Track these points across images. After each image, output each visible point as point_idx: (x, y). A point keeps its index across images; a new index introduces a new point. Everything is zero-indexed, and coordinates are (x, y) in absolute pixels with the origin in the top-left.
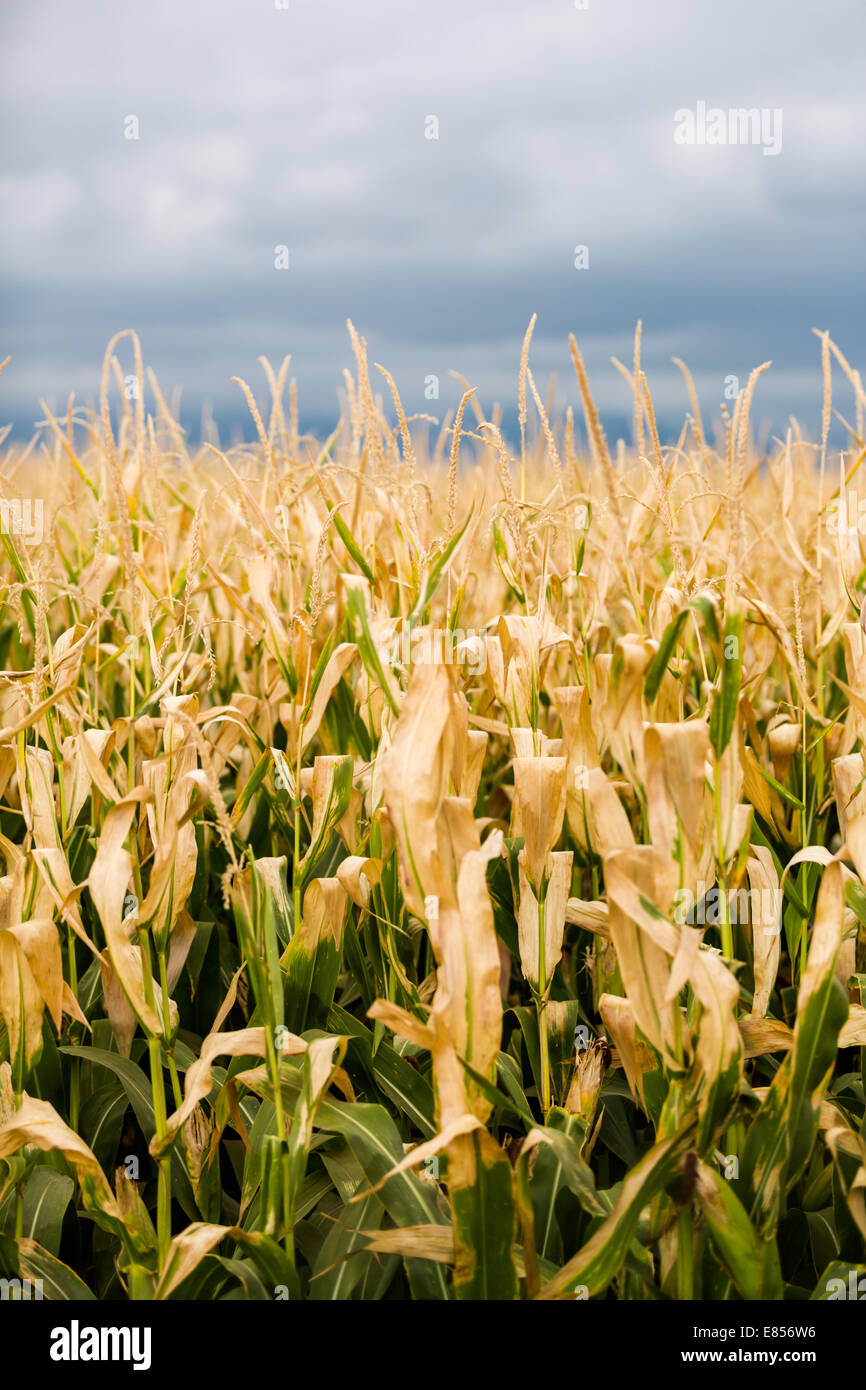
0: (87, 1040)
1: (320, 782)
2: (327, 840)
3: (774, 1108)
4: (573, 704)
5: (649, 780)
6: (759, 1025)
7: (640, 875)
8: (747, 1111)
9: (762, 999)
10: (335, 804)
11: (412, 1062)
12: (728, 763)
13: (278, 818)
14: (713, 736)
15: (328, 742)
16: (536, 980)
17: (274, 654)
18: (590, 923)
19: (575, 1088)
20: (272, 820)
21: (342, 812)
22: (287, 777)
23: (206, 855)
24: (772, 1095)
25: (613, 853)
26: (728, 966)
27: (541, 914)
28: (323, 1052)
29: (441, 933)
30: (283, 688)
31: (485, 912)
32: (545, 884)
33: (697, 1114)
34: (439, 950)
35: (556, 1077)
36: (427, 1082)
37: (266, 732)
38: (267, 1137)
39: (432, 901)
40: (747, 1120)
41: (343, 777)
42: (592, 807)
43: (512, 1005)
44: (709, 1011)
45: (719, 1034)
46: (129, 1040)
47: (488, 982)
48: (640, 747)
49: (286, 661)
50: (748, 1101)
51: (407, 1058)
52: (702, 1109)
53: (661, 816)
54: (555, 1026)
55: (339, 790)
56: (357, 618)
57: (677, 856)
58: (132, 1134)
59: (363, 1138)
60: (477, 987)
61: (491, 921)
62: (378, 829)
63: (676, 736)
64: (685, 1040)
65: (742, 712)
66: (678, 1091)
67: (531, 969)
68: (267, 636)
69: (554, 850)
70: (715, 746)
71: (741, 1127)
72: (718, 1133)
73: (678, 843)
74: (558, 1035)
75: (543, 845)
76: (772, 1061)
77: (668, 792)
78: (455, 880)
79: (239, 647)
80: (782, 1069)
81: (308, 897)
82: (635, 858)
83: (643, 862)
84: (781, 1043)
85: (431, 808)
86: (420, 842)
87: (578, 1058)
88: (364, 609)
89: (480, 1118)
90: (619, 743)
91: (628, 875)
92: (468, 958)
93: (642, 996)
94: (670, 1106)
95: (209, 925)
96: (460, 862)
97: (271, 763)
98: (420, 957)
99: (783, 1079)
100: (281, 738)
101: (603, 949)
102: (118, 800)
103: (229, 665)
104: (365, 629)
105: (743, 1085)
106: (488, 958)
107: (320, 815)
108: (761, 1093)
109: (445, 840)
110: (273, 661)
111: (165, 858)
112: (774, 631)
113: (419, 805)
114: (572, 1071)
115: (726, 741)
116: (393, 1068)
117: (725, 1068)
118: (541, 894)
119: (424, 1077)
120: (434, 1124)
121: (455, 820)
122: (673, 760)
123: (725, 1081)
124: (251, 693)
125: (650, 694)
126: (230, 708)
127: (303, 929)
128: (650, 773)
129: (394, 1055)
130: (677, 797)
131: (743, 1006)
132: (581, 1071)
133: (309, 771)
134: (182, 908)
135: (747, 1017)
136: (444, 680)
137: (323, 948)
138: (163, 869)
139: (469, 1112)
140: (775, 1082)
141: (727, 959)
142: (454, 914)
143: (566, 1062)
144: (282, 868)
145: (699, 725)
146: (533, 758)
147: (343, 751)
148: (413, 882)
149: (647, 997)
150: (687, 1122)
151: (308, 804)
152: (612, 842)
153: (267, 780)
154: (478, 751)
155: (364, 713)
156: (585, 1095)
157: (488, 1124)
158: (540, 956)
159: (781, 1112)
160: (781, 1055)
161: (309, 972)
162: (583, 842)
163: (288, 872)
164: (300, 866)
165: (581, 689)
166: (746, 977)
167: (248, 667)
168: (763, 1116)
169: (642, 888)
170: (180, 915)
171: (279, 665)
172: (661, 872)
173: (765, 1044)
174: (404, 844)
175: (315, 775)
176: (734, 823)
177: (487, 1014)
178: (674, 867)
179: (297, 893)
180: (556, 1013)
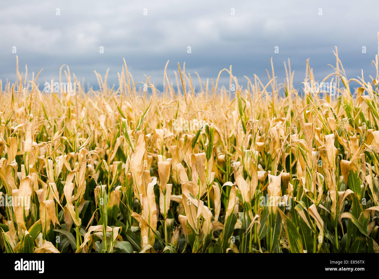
0: (60, 228)
1: (114, 168)
2: (116, 181)
3: (219, 243)
4: (174, 150)
5: (192, 167)
6: (216, 224)
7: (190, 188)
8: (213, 243)
9: (217, 217)
10: (118, 173)
11: (135, 233)
12: (210, 162)
13: (105, 176)
14: (207, 156)
15: (116, 159)
16: (164, 213)
17: (105, 139)
18: (178, 201)
19: (173, 239)
20: (104, 177)
21: (119, 175)
22: (107, 167)
23: (88, 185)
24: (219, 240)
25: (184, 183)
26: (209, 209)
27: (165, 198)
28: (116, 230)
29: (143, 202)
30: (107, 146)
31: (153, 197)
32: (165, 191)
33: (202, 245)
34: (142, 206)
35: (168, 236)
36: (139, 237)
37: (103, 156)
38: (103, 250)
39: (141, 195)
40: (213, 246)
41: (120, 166)
42: (179, 172)
43: (159, 220)
44: (206, 220)
45: (208, 225)
46: (70, 228)
47: (154, 214)
48: (190, 159)
49: (108, 140)
50: (214, 241)
51: (134, 232)
52: (204, 243)
53: (195, 175)
54: (168, 224)
55: (119, 170)
56: (124, 128)
57: (199, 184)
58: (70, 251)
59: (125, 250)
60: (151, 215)
61: (155, 200)
62: (127, 179)
63: (199, 156)
64: (200, 227)
65: (213, 151)
66: (198, 239)
67: (162, 211)
68: (104, 134)
69: (168, 183)
70: (207, 158)
71: (212, 247)
72: (207, 248)
73: (199, 181)
74: (169, 226)
75: (165, 182)
76: (219, 232)
77: (197, 169)
78: (146, 190)
79: (96, 137)
80: (222, 233)
81: (111, 195)
82: (189, 184)
83: (191, 185)
84: (221, 228)
85: (141, 173)
86: (138, 182)
87: (173, 231)
88: (126, 126)
89: (152, 245)
90: (186, 158)
91: (187, 188)
92: (149, 208)
93: (190, 216)
94: (196, 242)
95: (88, 202)
96: (147, 186)
97: (103, 163)
98: (138, 208)
99: (221, 236)
100: (106, 157)
101: (181, 207)
102: (71, 171)
103: (94, 142)
104: (126, 131)
105: (213, 237)
106: (154, 208)
107: (114, 175)
108: (217, 239)
109: (144, 180)
110: (105, 140)
111: (81, 185)
112: (218, 133)
113: (138, 172)
114: (172, 234)
115: (210, 158)
116: (131, 234)
117: (209, 233)
118: (165, 194)
119: (138, 236)
120: (141, 247)
121: (146, 176)
122: (198, 162)
123: (209, 236)
124: (99, 147)
125: (193, 146)
126: (95, 151)
127: (110, 202)
128: (193, 165)
129: (131, 231)
130: (198, 170)
131: (212, 220)
132: (174, 235)
133: (112, 166)
134: (82, 197)
135: (213, 222)
136: (144, 143)
137: (115, 207)
138: (81, 187)
139: (149, 244)
140: (220, 236)
141: (209, 208)
142: (146, 198)
143: (171, 233)
144: (105, 188)
145: (204, 154)
146: (162, 162)
147: (119, 160)
148: (136, 190)
149: (191, 217)
150: (200, 247)
151: (112, 173)
152: (183, 181)
153: (102, 167)
154: (150, 160)
155: (125, 152)
156: (175, 240)
157: (154, 246)
158: (165, 208)
159: (221, 244)
160: (221, 231)
161: (111, 212)
162: (176, 181)
163: (107, 188)
164: (110, 187)
165: (176, 146)
166: (213, 212)
167: (98, 142)
168: (217, 245)
169: (190, 192)
170: (82, 199)
171: (106, 141)
172: (195, 188)
173: (217, 228)
174: (135, 181)
175: (113, 166)
176: (211, 176)
177: (154, 221)
178: (198, 186)
179: (109, 193)
180: (169, 221)
